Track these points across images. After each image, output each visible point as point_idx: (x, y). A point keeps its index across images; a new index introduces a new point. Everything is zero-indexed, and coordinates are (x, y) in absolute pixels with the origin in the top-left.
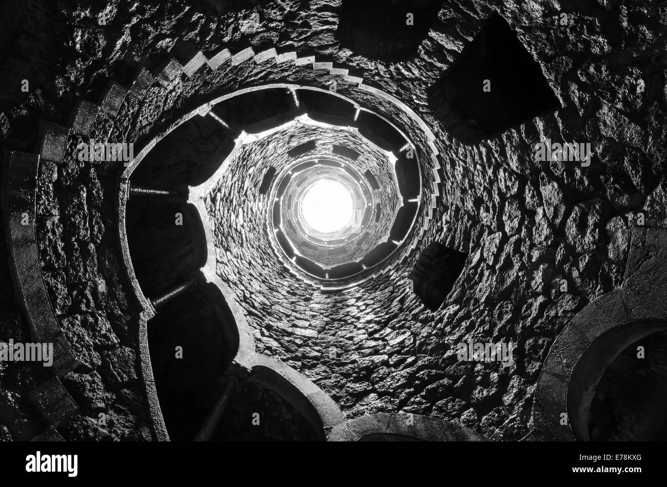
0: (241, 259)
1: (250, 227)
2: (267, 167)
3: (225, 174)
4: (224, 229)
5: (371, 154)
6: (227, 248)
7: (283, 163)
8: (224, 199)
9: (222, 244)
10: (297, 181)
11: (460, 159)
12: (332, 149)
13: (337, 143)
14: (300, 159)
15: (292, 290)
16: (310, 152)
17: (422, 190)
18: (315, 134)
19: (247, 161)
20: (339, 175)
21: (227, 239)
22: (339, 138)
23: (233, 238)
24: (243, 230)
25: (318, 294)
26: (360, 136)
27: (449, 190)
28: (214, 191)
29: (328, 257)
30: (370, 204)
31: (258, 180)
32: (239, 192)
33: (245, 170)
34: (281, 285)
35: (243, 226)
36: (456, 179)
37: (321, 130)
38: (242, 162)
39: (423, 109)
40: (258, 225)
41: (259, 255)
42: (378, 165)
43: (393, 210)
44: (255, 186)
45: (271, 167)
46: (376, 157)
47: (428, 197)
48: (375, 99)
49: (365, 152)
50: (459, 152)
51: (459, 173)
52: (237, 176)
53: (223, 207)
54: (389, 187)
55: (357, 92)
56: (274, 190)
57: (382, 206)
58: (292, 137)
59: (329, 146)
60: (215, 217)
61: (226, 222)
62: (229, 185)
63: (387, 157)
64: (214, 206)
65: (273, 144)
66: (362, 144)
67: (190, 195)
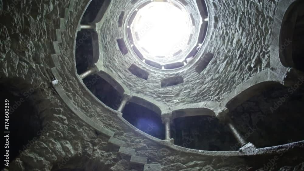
1: (229, 28)
2: (203, 74)
3: (241, 81)
4: (257, 33)
5: (118, 70)
7: (189, 74)
8: (247, 60)
9: (264, 19)
10: (181, 55)
11: (28, 63)
12: (149, 77)
13: (145, 81)
14: (175, 73)
16: (166, 77)
17: (74, 36)
18: (160, 93)
19: (218, 85)
21: (257, 23)
22: (141, 86)
23: (250, 23)
24: (237, 27)
26: (124, 87)
27: (44, 34)
28: (256, 70)
30: (128, 27)
31: (213, 65)
32: (232, 61)
33: (222, 78)
35: (236, 31)
36: (35, 44)
37: (154, 95)
38: (223, 86)
39: (60, 110)
40: (222, 28)
42: (114, 60)
43: (107, 20)
44: (216, 61)
45: (199, 73)
46: (114, 66)
47: (69, 28)
48: (104, 120)
49: (123, 71)
50: (28, 69)
51: (30, 49)
52: (230, 76)
53: (251, 53)
54: (108, 40)
55: (117, 128)
56: (200, 53)
57: (117, 24)
58: (178, 95)
59: (151, 79)
60: (262, 47)
61: (252, 38)
62: (239, 71)
63: (104, 66)
64: (261, 57)
65: (193, 93)
66: (124, 79)
67: (285, 75)
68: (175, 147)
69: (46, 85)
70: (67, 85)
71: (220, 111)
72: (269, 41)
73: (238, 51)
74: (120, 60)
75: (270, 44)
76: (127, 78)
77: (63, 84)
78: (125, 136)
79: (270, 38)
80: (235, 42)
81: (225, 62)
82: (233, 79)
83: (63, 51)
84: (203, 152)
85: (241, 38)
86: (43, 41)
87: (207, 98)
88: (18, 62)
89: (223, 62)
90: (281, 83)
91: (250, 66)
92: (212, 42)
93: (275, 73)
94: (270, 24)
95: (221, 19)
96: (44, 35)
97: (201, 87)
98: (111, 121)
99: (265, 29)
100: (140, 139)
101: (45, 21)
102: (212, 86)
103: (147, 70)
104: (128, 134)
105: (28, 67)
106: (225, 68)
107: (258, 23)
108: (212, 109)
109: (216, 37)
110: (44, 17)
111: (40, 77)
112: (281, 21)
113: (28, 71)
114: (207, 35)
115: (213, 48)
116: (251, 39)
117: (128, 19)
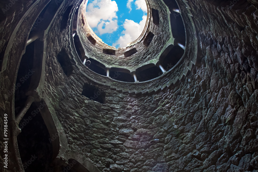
0: (164, 142)
3: (95, 160)
7: (78, 79)
15: (193, 95)
19: (81, 132)
24: (138, 130)
25: (200, 71)
31: (95, 108)
32: (107, 135)
33: (88, 131)
34: (188, 105)
38: (83, 138)
52: (94, 142)
62: (102, 151)
71: (63, 156)
73: (118, 139)
80: (125, 131)
81: (103, 126)
82: (93, 148)
85: (130, 139)
87: (66, 128)
89: (103, 123)
91: (109, 163)
102: (78, 123)
106: (99, 130)
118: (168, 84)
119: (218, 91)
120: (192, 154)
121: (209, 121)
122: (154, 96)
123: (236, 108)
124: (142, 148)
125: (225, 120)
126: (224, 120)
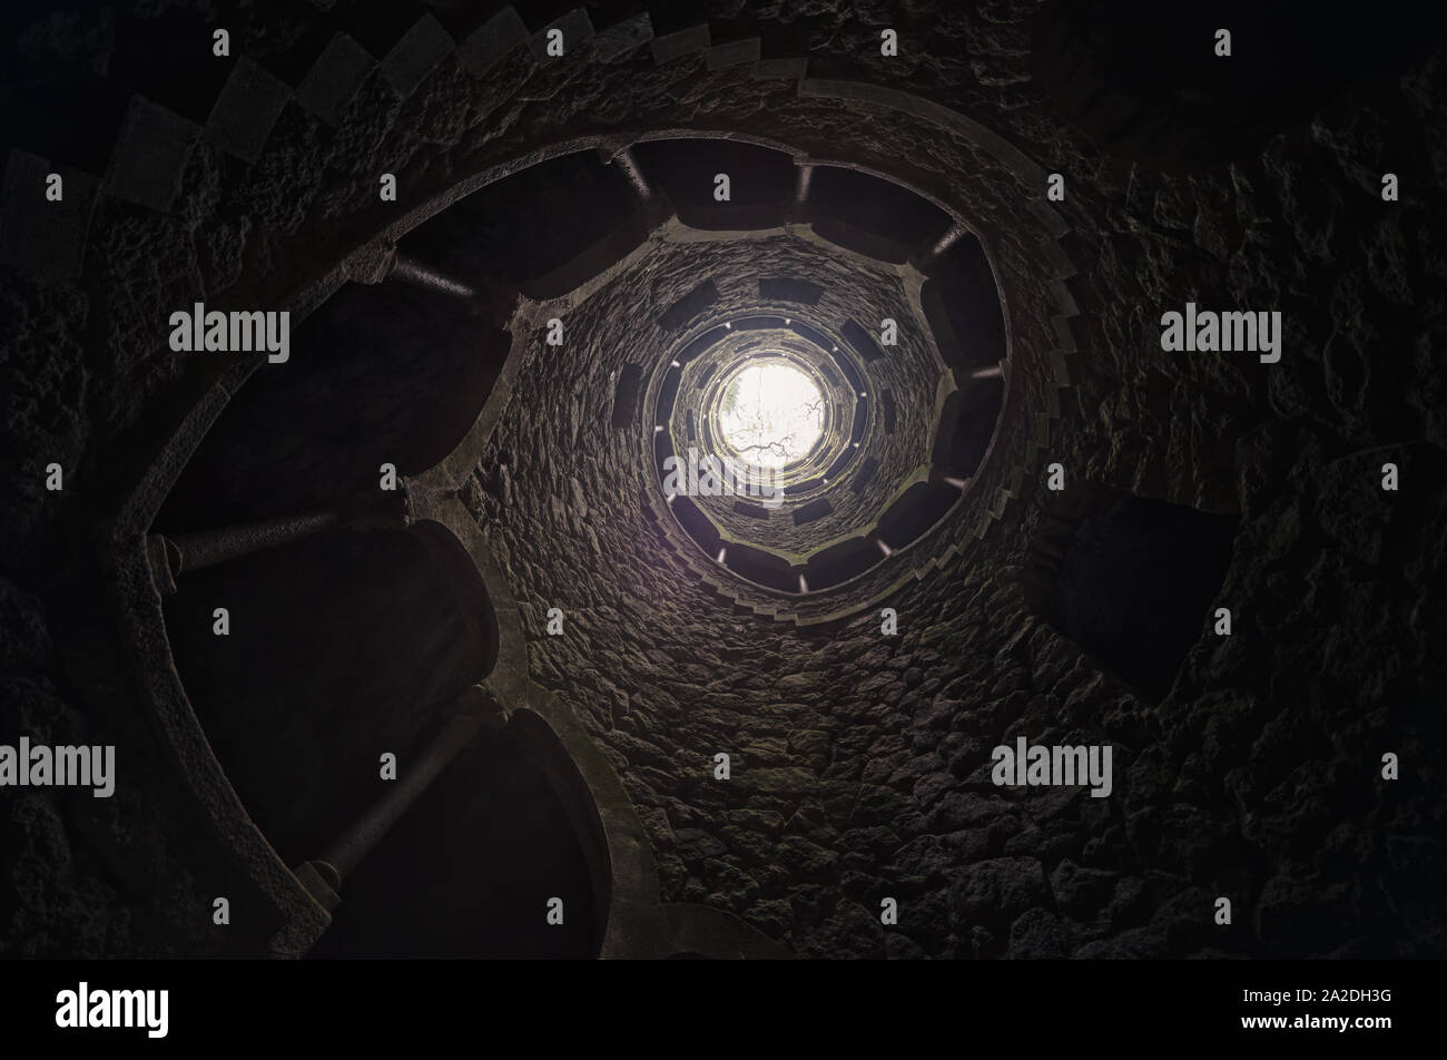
0: (598, 604)
1: (608, 514)
2: (616, 370)
3: (510, 415)
4: (536, 548)
5: (853, 280)
6: (554, 590)
7: (652, 349)
8: (524, 473)
9: (537, 587)
10: (696, 378)
11: (1158, 229)
12: (757, 289)
13: (765, 275)
14: (689, 331)
15: (730, 644)
16: (710, 309)
17: (1014, 343)
18: (708, 264)
19: (562, 368)
20: (783, 344)
21: (549, 567)
22: (768, 261)
23: (566, 558)
24: (590, 529)
25: (793, 642)
26: (820, 242)
27: (1113, 332)
29: (794, 529)
30: (864, 395)
31: (602, 404)
32: (560, 443)
33: (563, 389)
34: (701, 640)
35: (587, 520)
37: (720, 252)
39: (1009, 102)
40: (626, 503)
41: (639, 577)
42: (873, 302)
43: (929, 404)
44: (600, 418)
45: (627, 365)
46: (867, 285)
47: (1034, 361)
48: (849, 123)
49: (836, 281)
50: (1155, 209)
51: (1155, 275)
52: (544, 408)
53: (524, 494)
54: (909, 350)
55: (795, 113)
56: (649, 411)
57: (898, 396)
58: (656, 283)
59: (750, 286)
60: (505, 523)
61: (541, 528)
62: (529, 435)
63: (898, 278)
64: (494, 501)
65: (616, 311)
66: (826, 261)
67: (409, 502)
68: (590, 142)
69: (1079, 174)
70: (1003, 194)
71: (520, 313)
72: (499, 549)
73: (559, 478)
74: (855, 307)
75: (491, 543)
76: (817, 266)
77: (1019, 190)
78: (758, 99)
79: (500, 555)
80: (579, 493)
81: (575, 431)
82: (533, 406)
83: (1040, 293)
84: (494, 176)
85: (567, 510)
86: (1114, 308)
87: (571, 321)
88: (1196, 225)
89: (581, 428)
90: (405, 478)
91: (509, 462)
92: (633, 456)
93: (436, 490)
94: (519, 586)
95: (638, 523)
96: (1115, 329)
97: (604, 336)
98: (820, 126)
99: (524, 567)
100: (708, 111)
101: (1118, 371)
102: (577, 357)
103: (769, 305)
104: (754, 110)
105: (1155, 217)
106: (566, 419)
107: (546, 570)
108: (543, 303)
109: (629, 473)
110: (1124, 380)
111: (1105, 193)
112: (496, 609)
113: (1153, 204)
114: (653, 463)
115: (623, 442)
116: (543, 522)
117: (870, 414)
118: (706, 578)
119: (789, 701)
120: (615, 690)
121: (710, 703)
122: (665, 551)
123: (797, 758)
124: (563, 549)
125: (744, 744)
126: (742, 741)
